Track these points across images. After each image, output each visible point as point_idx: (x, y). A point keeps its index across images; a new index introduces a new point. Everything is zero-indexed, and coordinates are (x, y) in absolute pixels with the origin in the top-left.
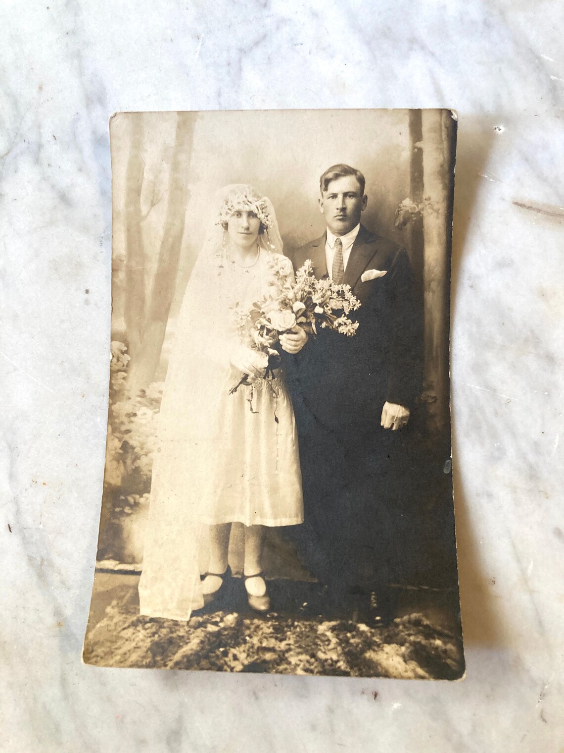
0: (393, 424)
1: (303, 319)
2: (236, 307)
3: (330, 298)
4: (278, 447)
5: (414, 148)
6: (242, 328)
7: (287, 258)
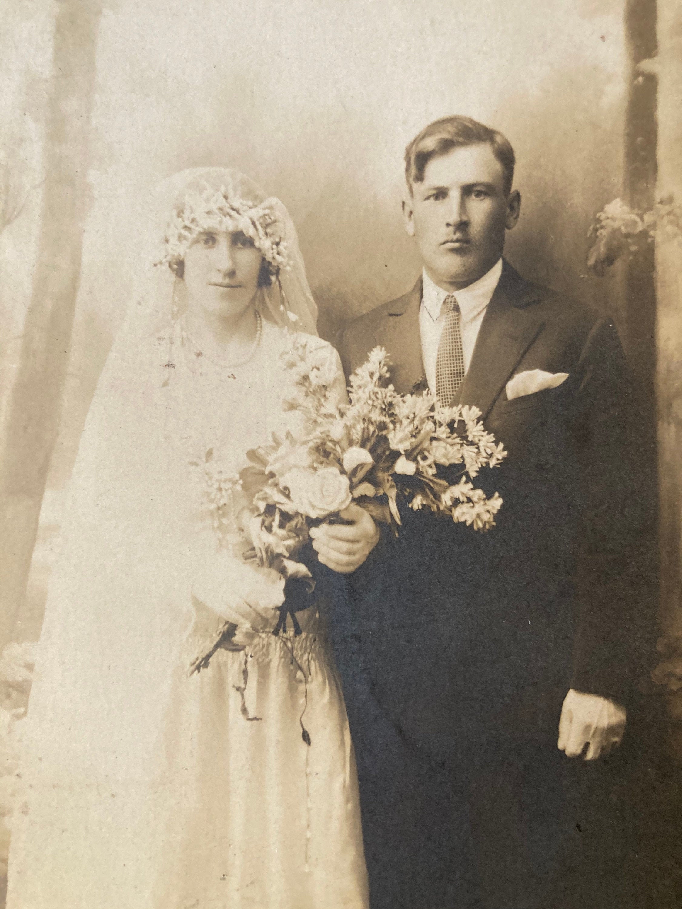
0: (587, 746)
1: (367, 489)
2: (207, 461)
3: (433, 439)
4: (310, 805)
5: (636, 74)
6: (221, 512)
7: (327, 343)
